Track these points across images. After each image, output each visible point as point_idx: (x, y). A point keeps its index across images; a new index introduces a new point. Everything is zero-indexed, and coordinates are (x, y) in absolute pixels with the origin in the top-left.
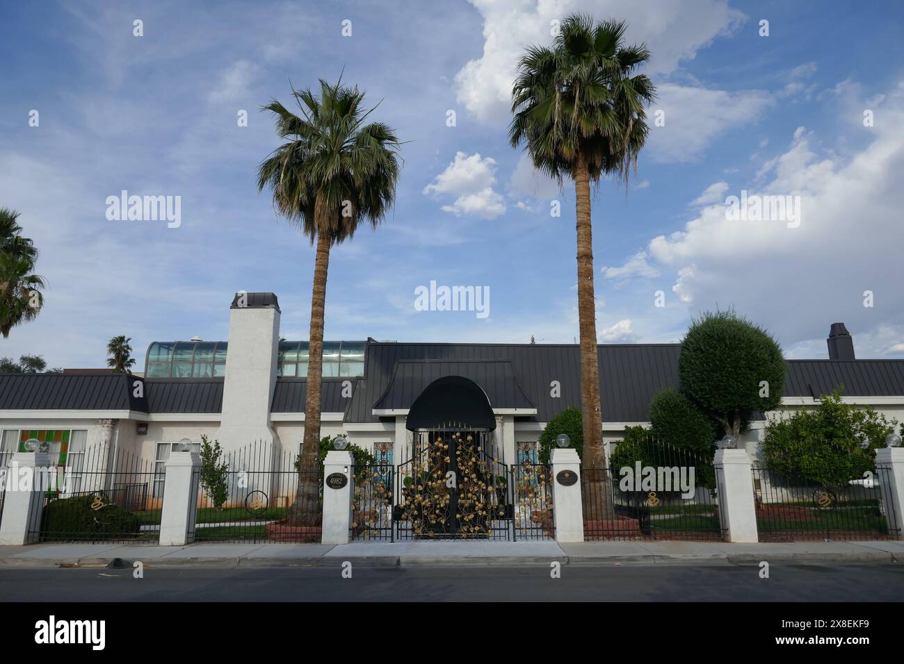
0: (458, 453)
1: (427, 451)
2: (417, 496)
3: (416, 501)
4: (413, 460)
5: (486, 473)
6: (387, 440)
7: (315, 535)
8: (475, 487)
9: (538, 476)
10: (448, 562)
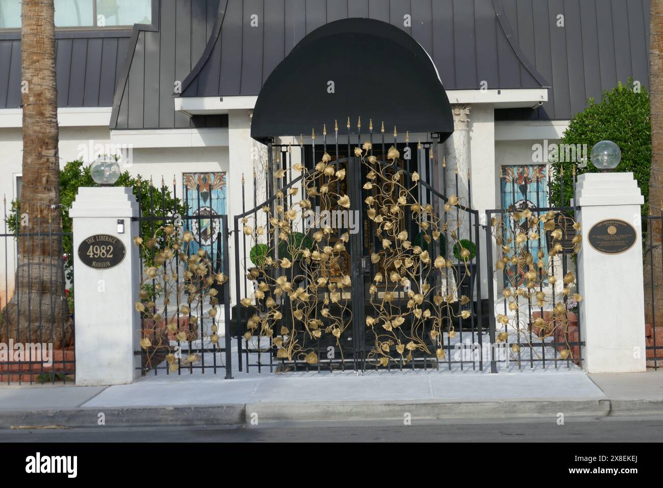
0: (368, 186)
1: (298, 185)
2: (279, 281)
3: (277, 291)
4: (269, 202)
5: (430, 231)
6: (212, 166)
7: (61, 366)
8: (407, 260)
9: (548, 234)
10: (350, 414)
